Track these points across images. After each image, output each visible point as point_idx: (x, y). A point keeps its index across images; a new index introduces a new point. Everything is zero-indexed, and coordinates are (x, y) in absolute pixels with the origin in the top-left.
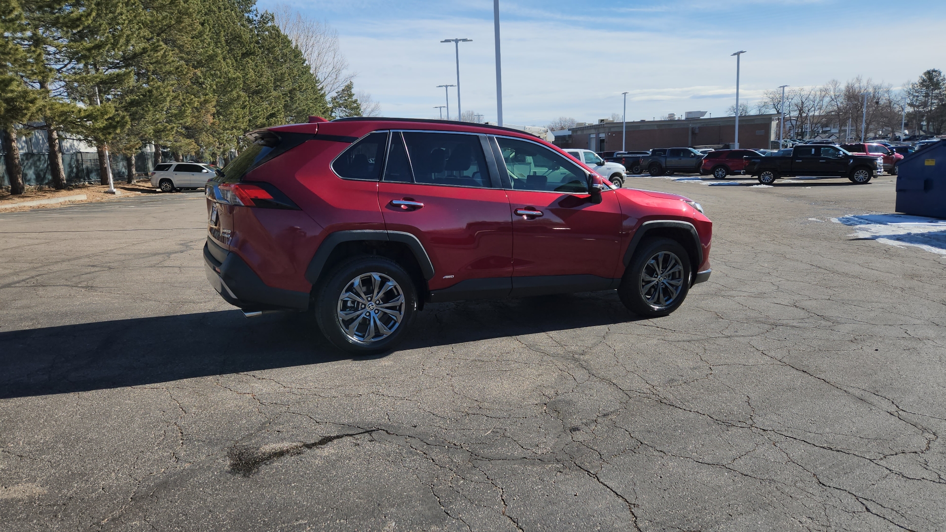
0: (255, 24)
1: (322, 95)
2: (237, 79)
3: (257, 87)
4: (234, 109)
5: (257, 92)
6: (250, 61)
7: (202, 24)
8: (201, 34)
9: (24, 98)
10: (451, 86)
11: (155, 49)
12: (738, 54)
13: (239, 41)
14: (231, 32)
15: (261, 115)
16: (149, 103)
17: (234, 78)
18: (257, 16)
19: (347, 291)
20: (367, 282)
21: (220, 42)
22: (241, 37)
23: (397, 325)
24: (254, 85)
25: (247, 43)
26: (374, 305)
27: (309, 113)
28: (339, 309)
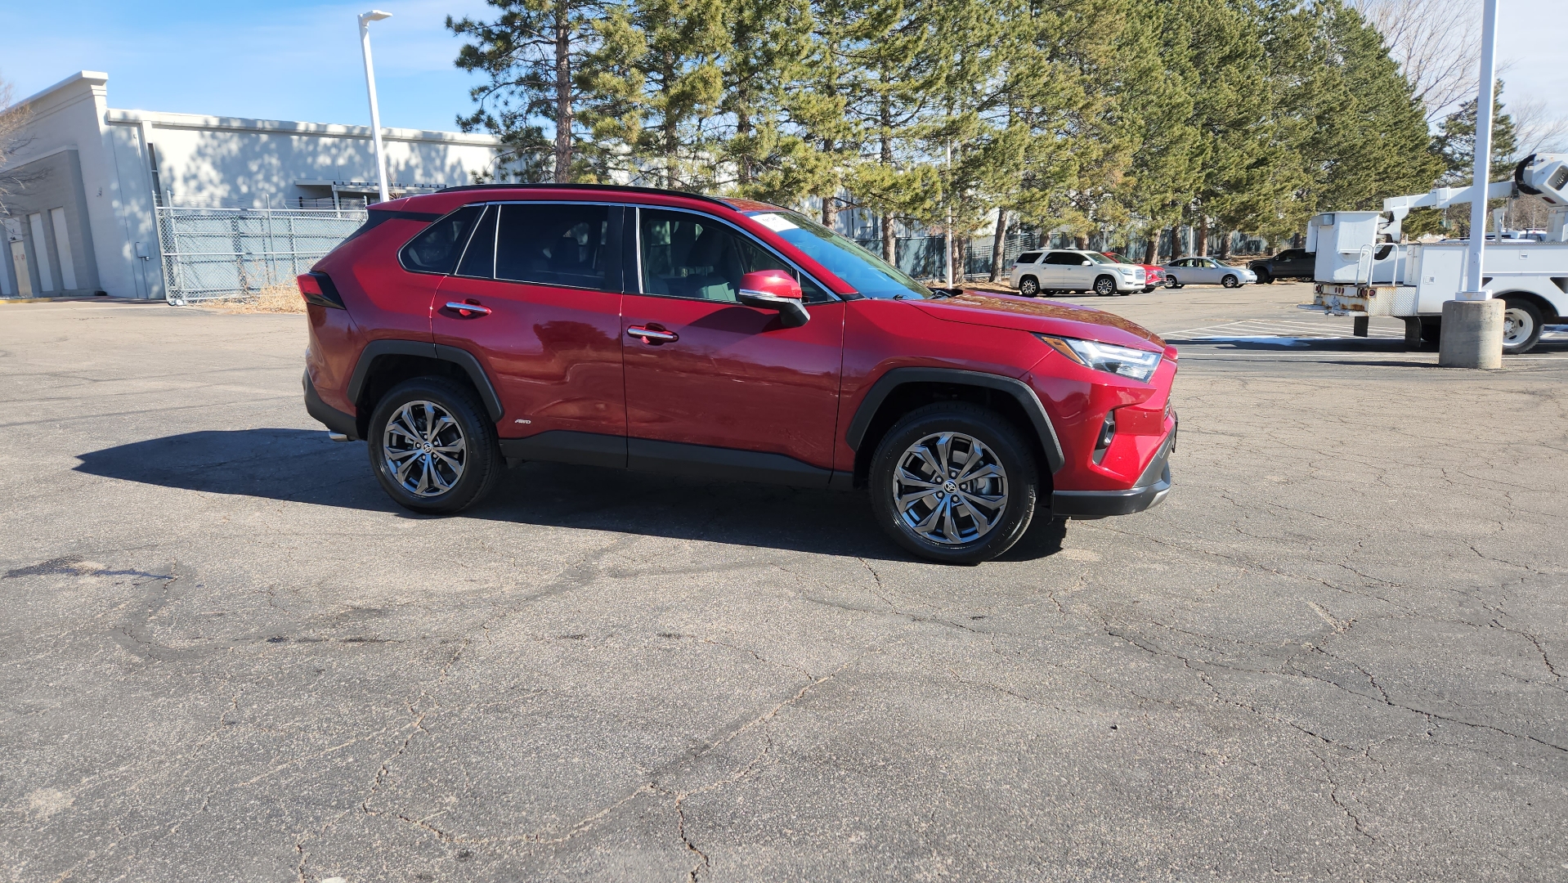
3: (1239, 114)
6: (1234, 70)
7: (1143, 19)
11: (1036, 73)
13: (1218, 38)
14: (1207, 25)
15: (1233, 164)
19: (393, 422)
21: (1178, 44)
22: (1223, 30)
23: (456, 480)
25: (1232, 38)
26: (431, 445)
27: (1363, 152)
28: (386, 444)
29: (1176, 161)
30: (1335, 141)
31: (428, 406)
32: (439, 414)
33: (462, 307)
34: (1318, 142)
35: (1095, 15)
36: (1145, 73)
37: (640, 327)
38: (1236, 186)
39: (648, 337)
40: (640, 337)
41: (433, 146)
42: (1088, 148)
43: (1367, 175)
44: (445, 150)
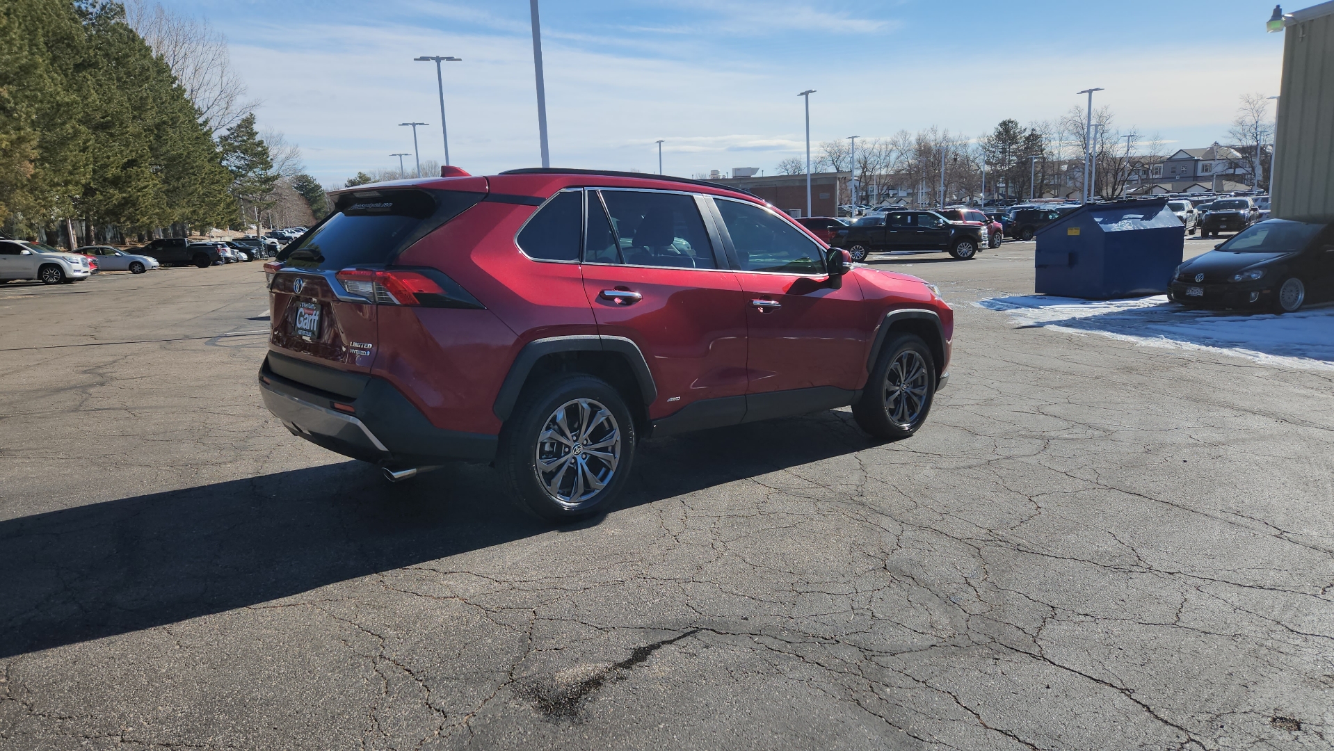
0: (91, 19)
1: (206, 132)
2: (72, 104)
3: (103, 118)
4: (68, 153)
5: (103, 127)
6: (90, 77)
10: (420, 124)
12: (806, 94)
13: (69, 46)
14: (54, 30)
15: (113, 163)
17: (67, 103)
18: (94, 7)
19: (547, 429)
21: (36, 45)
22: (71, 38)
23: (611, 474)
24: (98, 116)
26: (581, 446)
28: (538, 456)
29: (72, 154)
30: (164, 150)
31: (584, 403)
38: (115, 182)
39: (763, 307)
40: (758, 307)
43: (195, 179)
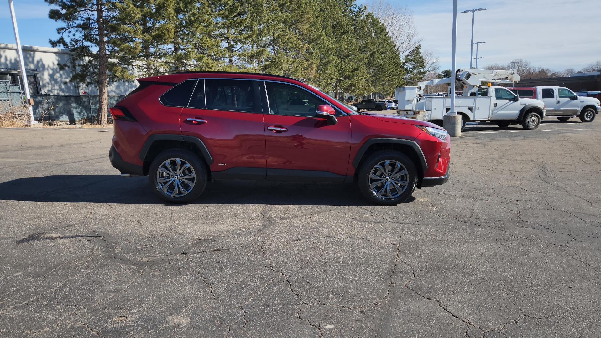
0: (354, 14)
1: (397, 54)
3: (348, 52)
5: (348, 56)
6: (345, 37)
7: (317, 17)
8: (315, 23)
9: (207, 66)
11: (284, 34)
13: (340, 25)
14: (336, 21)
15: (347, 70)
16: (274, 66)
18: (356, 8)
19: (162, 167)
20: (174, 164)
21: (328, 27)
22: (341, 23)
23: (191, 189)
25: (344, 26)
26: (179, 176)
27: (383, 67)
28: (158, 177)
29: (331, 68)
30: (375, 63)
31: (178, 160)
32: (183, 164)
33: (194, 120)
34: (370, 63)
35: (303, 15)
36: (319, 37)
37: (272, 126)
38: (348, 77)
39: (275, 130)
40: (272, 130)
41: (28, 52)
42: (303, 63)
43: (385, 75)
44: (34, 54)
